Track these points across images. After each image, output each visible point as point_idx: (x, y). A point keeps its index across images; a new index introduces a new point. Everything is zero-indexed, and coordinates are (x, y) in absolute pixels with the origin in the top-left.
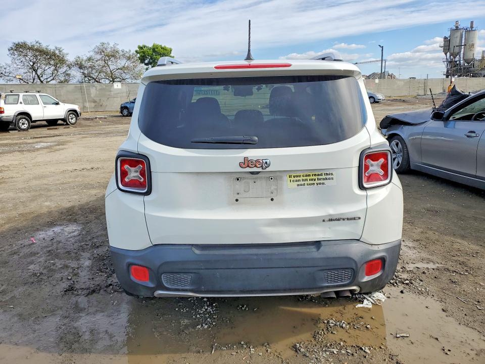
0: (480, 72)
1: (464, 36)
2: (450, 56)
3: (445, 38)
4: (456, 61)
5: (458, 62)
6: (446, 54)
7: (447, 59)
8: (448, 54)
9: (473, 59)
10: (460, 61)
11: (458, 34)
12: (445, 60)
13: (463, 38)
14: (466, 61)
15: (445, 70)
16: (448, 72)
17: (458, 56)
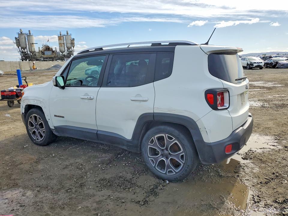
0: (40, 59)
1: (26, 38)
2: (21, 49)
3: (16, 38)
4: (26, 52)
5: (27, 53)
6: (18, 47)
7: (20, 50)
8: (20, 47)
9: (34, 52)
10: (28, 52)
11: (23, 37)
12: (19, 51)
13: (27, 39)
14: (31, 52)
15: (21, 57)
16: (22, 58)
17: (26, 49)
